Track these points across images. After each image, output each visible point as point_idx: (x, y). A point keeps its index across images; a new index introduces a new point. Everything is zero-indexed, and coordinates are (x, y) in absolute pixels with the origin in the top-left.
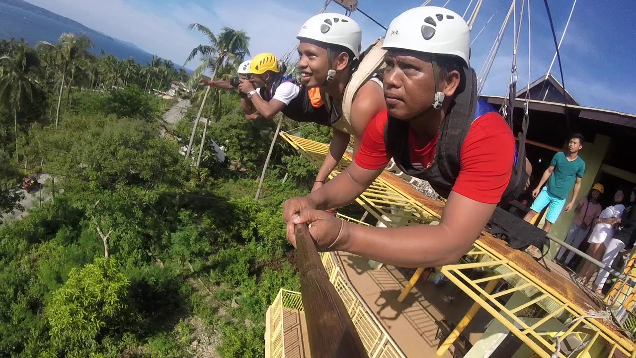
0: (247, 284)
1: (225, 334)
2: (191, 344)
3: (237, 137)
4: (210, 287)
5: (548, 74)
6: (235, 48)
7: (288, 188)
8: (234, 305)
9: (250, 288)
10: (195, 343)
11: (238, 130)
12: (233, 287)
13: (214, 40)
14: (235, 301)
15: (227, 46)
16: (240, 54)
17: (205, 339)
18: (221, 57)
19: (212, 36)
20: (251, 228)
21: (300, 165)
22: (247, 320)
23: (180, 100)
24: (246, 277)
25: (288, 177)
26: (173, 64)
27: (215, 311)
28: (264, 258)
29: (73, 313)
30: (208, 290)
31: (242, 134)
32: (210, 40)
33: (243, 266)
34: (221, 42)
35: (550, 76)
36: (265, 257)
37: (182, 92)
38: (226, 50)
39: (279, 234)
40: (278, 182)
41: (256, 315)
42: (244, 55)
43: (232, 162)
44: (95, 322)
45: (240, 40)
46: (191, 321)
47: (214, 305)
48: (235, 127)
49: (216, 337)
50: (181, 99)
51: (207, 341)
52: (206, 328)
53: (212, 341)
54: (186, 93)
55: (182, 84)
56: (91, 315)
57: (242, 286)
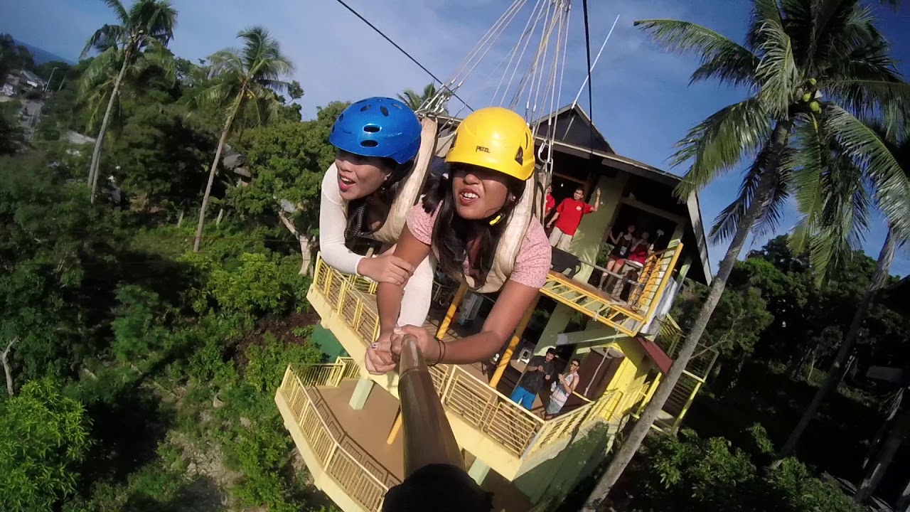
0: (223, 373)
1: (223, 444)
2: (186, 468)
3: (143, 161)
4: (174, 390)
5: (575, 103)
6: (156, 27)
7: (227, 230)
8: (216, 404)
9: (229, 378)
10: (192, 466)
11: (142, 151)
12: (205, 382)
13: (124, 15)
14: (218, 398)
15: (144, 24)
16: (162, 37)
17: (201, 457)
18: (135, 41)
19: (121, 9)
20: (204, 297)
21: (253, 198)
22: (241, 419)
23: (24, 102)
24: (220, 363)
25: (224, 216)
26: (13, 42)
27: (197, 418)
28: (231, 334)
29: (32, 474)
30: (173, 394)
31: (149, 156)
32: (117, 17)
33: (214, 349)
34: (135, 19)
35: (576, 105)
36: (233, 333)
37: (25, 88)
38: (141, 31)
39: (248, 298)
40: (210, 224)
41: (253, 408)
42: (168, 40)
43: (132, 200)
44: (67, 476)
45: (165, 16)
46: (171, 440)
47: (193, 412)
48: (139, 146)
49: (213, 451)
50: (26, 100)
51: (205, 458)
52: (195, 445)
53: (211, 457)
54: (31, 89)
55: (25, 73)
56: (58, 469)
57: (216, 377)
